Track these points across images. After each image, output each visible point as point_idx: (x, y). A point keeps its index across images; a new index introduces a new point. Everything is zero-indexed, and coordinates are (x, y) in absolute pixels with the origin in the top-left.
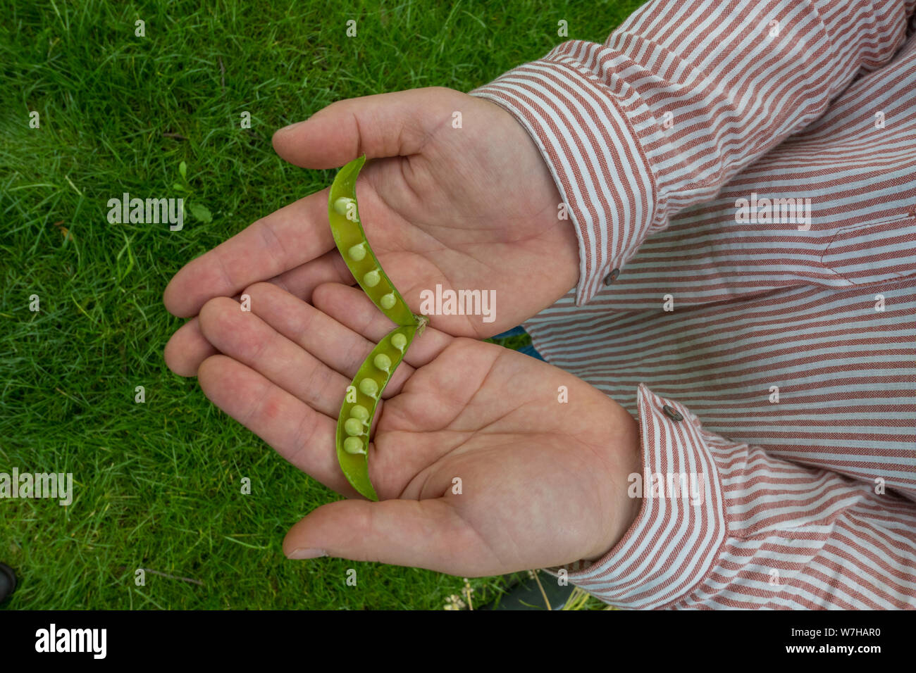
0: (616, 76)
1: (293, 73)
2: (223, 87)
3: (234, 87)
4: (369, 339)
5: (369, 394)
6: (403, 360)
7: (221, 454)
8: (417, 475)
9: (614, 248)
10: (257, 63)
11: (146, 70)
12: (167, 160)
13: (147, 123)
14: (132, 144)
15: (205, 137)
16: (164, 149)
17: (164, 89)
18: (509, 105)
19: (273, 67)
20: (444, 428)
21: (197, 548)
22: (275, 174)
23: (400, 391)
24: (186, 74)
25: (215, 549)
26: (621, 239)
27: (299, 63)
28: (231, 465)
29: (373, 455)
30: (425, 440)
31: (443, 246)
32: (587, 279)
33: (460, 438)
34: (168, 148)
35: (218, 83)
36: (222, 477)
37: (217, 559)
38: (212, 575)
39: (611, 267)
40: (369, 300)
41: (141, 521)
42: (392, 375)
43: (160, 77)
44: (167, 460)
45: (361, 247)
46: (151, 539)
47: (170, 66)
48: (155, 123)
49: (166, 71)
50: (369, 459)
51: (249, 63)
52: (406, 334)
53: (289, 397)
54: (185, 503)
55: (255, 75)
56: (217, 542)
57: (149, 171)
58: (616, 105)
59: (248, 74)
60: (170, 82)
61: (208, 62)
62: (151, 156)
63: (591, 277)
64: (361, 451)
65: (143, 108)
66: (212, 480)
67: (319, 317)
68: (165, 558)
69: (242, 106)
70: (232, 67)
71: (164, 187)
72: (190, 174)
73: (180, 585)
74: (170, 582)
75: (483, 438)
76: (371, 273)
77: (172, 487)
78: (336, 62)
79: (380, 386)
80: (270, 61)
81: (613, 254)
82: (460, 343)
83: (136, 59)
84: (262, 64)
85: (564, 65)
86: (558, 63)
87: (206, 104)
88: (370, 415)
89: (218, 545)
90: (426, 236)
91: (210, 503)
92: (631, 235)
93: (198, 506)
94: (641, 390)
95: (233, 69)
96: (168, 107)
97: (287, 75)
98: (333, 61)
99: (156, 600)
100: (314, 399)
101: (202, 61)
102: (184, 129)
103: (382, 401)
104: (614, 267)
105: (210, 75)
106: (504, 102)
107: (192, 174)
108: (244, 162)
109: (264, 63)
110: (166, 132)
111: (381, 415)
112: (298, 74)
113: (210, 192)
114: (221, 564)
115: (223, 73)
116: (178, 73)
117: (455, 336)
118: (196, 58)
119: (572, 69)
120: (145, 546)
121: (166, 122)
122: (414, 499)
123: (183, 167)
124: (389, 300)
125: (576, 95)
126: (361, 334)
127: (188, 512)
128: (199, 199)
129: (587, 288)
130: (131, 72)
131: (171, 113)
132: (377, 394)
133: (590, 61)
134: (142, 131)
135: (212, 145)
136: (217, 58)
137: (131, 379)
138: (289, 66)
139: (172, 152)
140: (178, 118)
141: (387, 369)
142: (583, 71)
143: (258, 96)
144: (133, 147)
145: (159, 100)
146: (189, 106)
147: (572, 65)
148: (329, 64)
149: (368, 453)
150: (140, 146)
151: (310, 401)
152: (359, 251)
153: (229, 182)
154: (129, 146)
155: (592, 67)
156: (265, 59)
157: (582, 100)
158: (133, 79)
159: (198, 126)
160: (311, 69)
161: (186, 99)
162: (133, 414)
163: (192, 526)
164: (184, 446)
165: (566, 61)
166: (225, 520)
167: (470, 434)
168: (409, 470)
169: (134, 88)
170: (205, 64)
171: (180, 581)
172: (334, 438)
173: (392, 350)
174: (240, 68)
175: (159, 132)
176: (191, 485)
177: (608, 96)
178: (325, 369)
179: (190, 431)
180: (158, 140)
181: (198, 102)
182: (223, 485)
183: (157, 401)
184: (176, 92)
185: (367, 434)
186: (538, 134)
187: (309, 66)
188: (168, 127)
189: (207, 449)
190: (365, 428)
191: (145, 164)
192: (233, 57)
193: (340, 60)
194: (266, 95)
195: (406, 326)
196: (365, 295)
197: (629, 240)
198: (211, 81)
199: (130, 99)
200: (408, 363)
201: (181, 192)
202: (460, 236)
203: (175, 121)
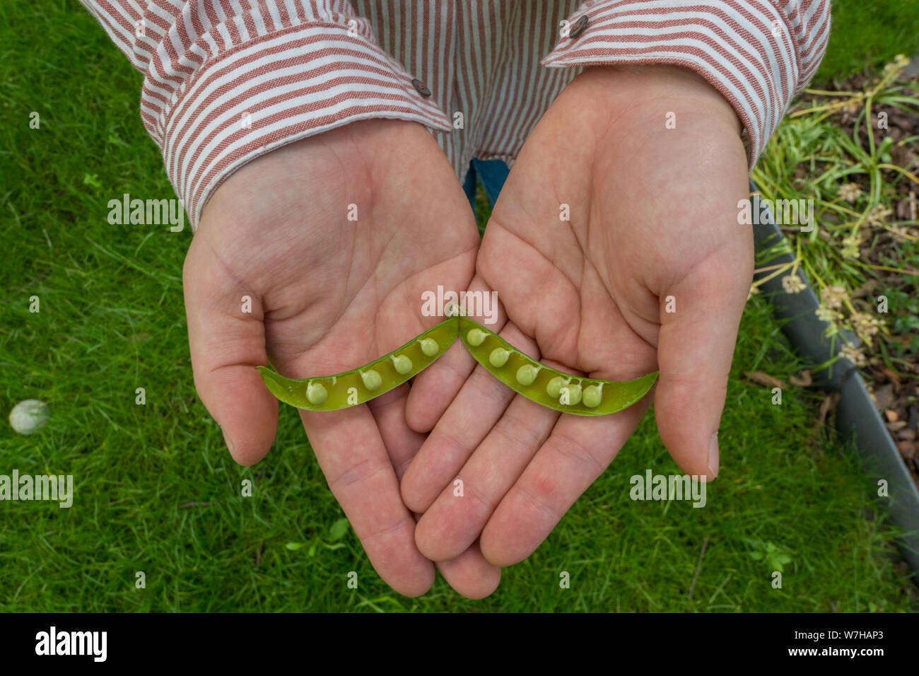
0: (182, 60)
1: (198, 433)
2: (211, 504)
3: (211, 494)
4: (472, 372)
5: (535, 376)
6: (499, 333)
7: (581, 516)
8: (629, 326)
9: (387, 79)
10: (187, 469)
11: (192, 581)
12: (284, 561)
13: (246, 581)
14: (266, 596)
15: (261, 523)
16: (273, 565)
17: (211, 563)
18: (209, 187)
19: (190, 453)
20: (578, 291)
21: (673, 541)
22: (301, 454)
23: (533, 339)
24: (196, 540)
25: (675, 524)
26: (377, 71)
27: (187, 427)
28: (593, 507)
29: (604, 375)
30: (590, 315)
31: (372, 278)
32: (421, 114)
33: (590, 273)
34: (271, 561)
35: (206, 510)
36: (604, 516)
37: (685, 524)
38: (700, 528)
39: (409, 87)
40: (428, 368)
41: (643, 595)
42: (515, 349)
43: (199, 567)
44: (585, 569)
45: (365, 376)
46: (661, 586)
47: (188, 557)
48: (246, 573)
49: (192, 560)
50: (609, 379)
51: (186, 477)
52: (468, 329)
53: (532, 465)
54: (628, 552)
55: (199, 472)
56: (668, 522)
57: (295, 580)
58: (217, 61)
59: (198, 479)
60: (204, 558)
61: (185, 518)
62: (280, 579)
63: (419, 110)
64: (600, 388)
65: (230, 585)
66: (607, 526)
67: (443, 427)
68: (681, 573)
69: (230, 485)
70: (190, 495)
71: (312, 566)
72: (299, 540)
73: (708, 559)
74: (704, 569)
75: (592, 247)
76: (396, 365)
77: (612, 565)
78: (187, 389)
79: (527, 362)
80: (185, 455)
81: (394, 81)
82: (482, 267)
83: (180, 591)
84: (187, 465)
85: (167, 123)
86: (164, 130)
87: (228, 521)
88: (558, 375)
89: (671, 522)
90: (359, 297)
91: (630, 529)
92: (373, 59)
93: (632, 540)
94: (549, 63)
95: (192, 494)
96: (230, 560)
97: (200, 439)
98: (186, 392)
99: (721, 582)
100: (536, 438)
101: (183, 524)
102: (252, 544)
103: (543, 361)
104: (410, 84)
105: (198, 517)
106: (205, 194)
107: (300, 537)
108: (288, 484)
109: (186, 462)
110: (255, 562)
111: (559, 362)
112: (198, 428)
113: (317, 520)
114: (690, 519)
115: (196, 504)
116: (196, 549)
117: (474, 273)
118: (180, 531)
119: (172, 113)
120: (668, 592)
121: (245, 562)
122: (659, 330)
123: (292, 546)
124: (428, 345)
125: (202, 107)
126: (466, 380)
127: (637, 550)
128: (325, 531)
129: (432, 117)
130: (194, 596)
131: (236, 557)
132: (536, 366)
133: (164, 92)
134: (254, 586)
135: (270, 517)
136: (181, 510)
137: (504, 601)
138: (190, 437)
139: (276, 556)
140: (242, 550)
141: (507, 353)
142: (175, 99)
143: (220, 470)
144: (270, 595)
145: (223, 569)
146: (229, 538)
147: (168, 112)
148: (189, 396)
149: (602, 379)
150: (269, 588)
151: (537, 442)
152: (371, 378)
153: (308, 500)
154: (269, 599)
155: (171, 90)
156: (182, 460)
157: (208, 101)
158: (200, 594)
159: (250, 530)
160: (193, 415)
161: (222, 541)
162: (538, 600)
163: (651, 547)
164: (571, 553)
165: (163, 121)
166: (647, 514)
167: (587, 262)
168: (624, 334)
169: (209, 593)
170: (187, 521)
171: (704, 559)
172: (582, 418)
173: (487, 346)
174: (191, 486)
175: (256, 569)
176: (612, 546)
177: (205, 69)
178: (503, 423)
179: (557, 546)
180: (264, 570)
181: (225, 530)
182: (613, 515)
183: (526, 577)
184: (215, 551)
185: (581, 380)
186: (245, 154)
187: (190, 416)
188: (251, 560)
189: (576, 530)
190: (574, 382)
191: (288, 583)
192: (179, 493)
193: (185, 385)
194: (219, 461)
195: (459, 328)
196: (422, 373)
197: (379, 62)
198: (204, 516)
199: (221, 597)
200: (502, 329)
201: (317, 549)
202: (361, 258)
203: (245, 552)
